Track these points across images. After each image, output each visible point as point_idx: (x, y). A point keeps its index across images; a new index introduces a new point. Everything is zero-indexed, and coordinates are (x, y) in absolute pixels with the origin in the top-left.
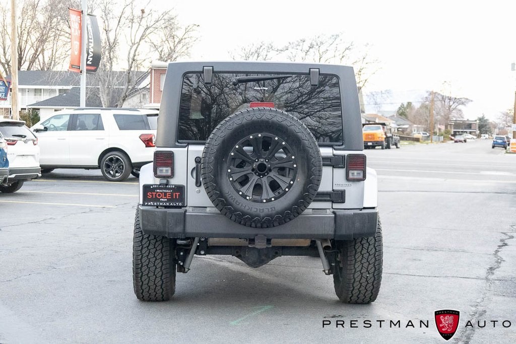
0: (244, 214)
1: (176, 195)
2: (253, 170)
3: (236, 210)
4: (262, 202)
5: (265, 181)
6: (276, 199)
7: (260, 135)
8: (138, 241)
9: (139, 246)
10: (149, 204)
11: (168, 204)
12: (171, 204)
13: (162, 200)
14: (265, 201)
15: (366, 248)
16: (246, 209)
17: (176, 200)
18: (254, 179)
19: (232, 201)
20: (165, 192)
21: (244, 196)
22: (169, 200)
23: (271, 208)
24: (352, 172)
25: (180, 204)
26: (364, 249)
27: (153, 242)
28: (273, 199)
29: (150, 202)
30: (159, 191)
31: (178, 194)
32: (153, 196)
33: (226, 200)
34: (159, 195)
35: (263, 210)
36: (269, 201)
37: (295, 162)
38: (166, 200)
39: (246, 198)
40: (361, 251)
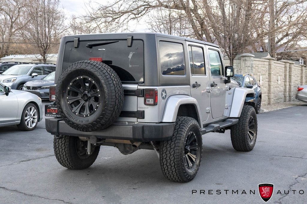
5: (87, 104)
7: (82, 77)
15: (170, 144)
24: (148, 99)
26: (168, 144)
39: (75, 114)
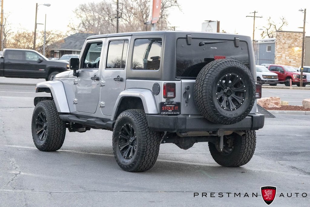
0: (224, 117)
1: (176, 108)
2: (224, 93)
3: (221, 115)
4: (231, 111)
6: (237, 109)
8: (144, 135)
9: (145, 139)
10: (163, 113)
11: (172, 113)
12: (174, 113)
13: (170, 111)
14: (232, 110)
16: (225, 115)
17: (176, 111)
18: (225, 98)
19: (219, 110)
20: (170, 106)
21: (223, 107)
22: (173, 111)
23: (236, 114)
25: (179, 113)
27: (152, 136)
28: (235, 109)
29: (164, 112)
30: (168, 106)
31: (177, 107)
32: (165, 109)
33: (217, 110)
34: (168, 108)
35: (232, 115)
36: (234, 110)
37: (245, 89)
38: (171, 111)
40: (248, 137)
